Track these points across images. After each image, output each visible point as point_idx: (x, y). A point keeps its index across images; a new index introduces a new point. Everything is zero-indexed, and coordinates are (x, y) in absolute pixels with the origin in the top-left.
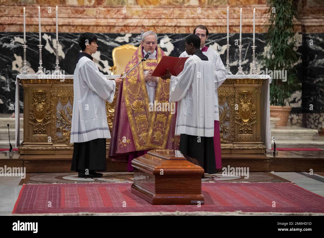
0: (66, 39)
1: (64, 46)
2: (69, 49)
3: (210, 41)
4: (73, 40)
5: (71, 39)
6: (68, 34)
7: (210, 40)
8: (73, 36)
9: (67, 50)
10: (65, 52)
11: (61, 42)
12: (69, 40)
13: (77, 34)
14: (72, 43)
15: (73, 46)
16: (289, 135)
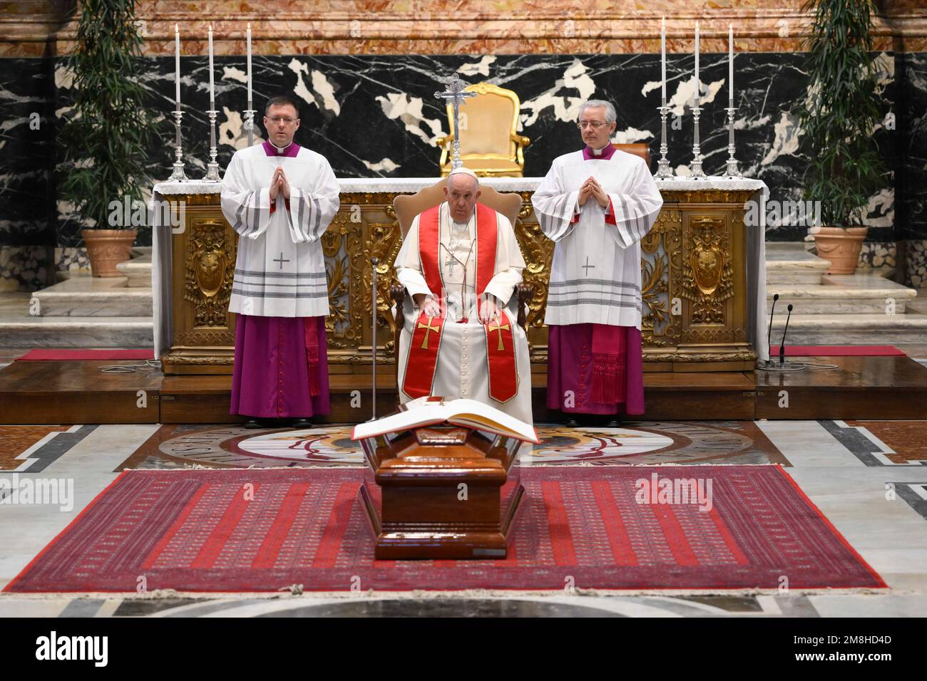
0: (343, 71)
1: (339, 87)
2: (349, 93)
3: (680, 73)
4: (358, 73)
5: (355, 69)
6: (346, 58)
7: (680, 70)
8: (359, 62)
9: (346, 95)
10: (339, 102)
11: (330, 78)
12: (349, 72)
13: (369, 58)
14: (357, 79)
15: (359, 87)
16: (850, 301)
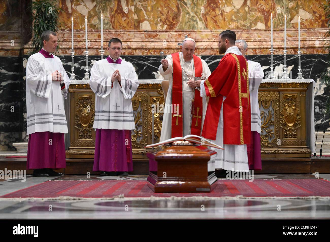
0: (139, 62)
1: (138, 68)
2: (142, 71)
3: (276, 63)
4: (145, 63)
5: (144, 61)
6: (141, 57)
7: (276, 61)
8: (146, 58)
9: (140, 72)
12: (142, 62)
13: (150, 57)
14: (146, 65)
15: (146, 68)
